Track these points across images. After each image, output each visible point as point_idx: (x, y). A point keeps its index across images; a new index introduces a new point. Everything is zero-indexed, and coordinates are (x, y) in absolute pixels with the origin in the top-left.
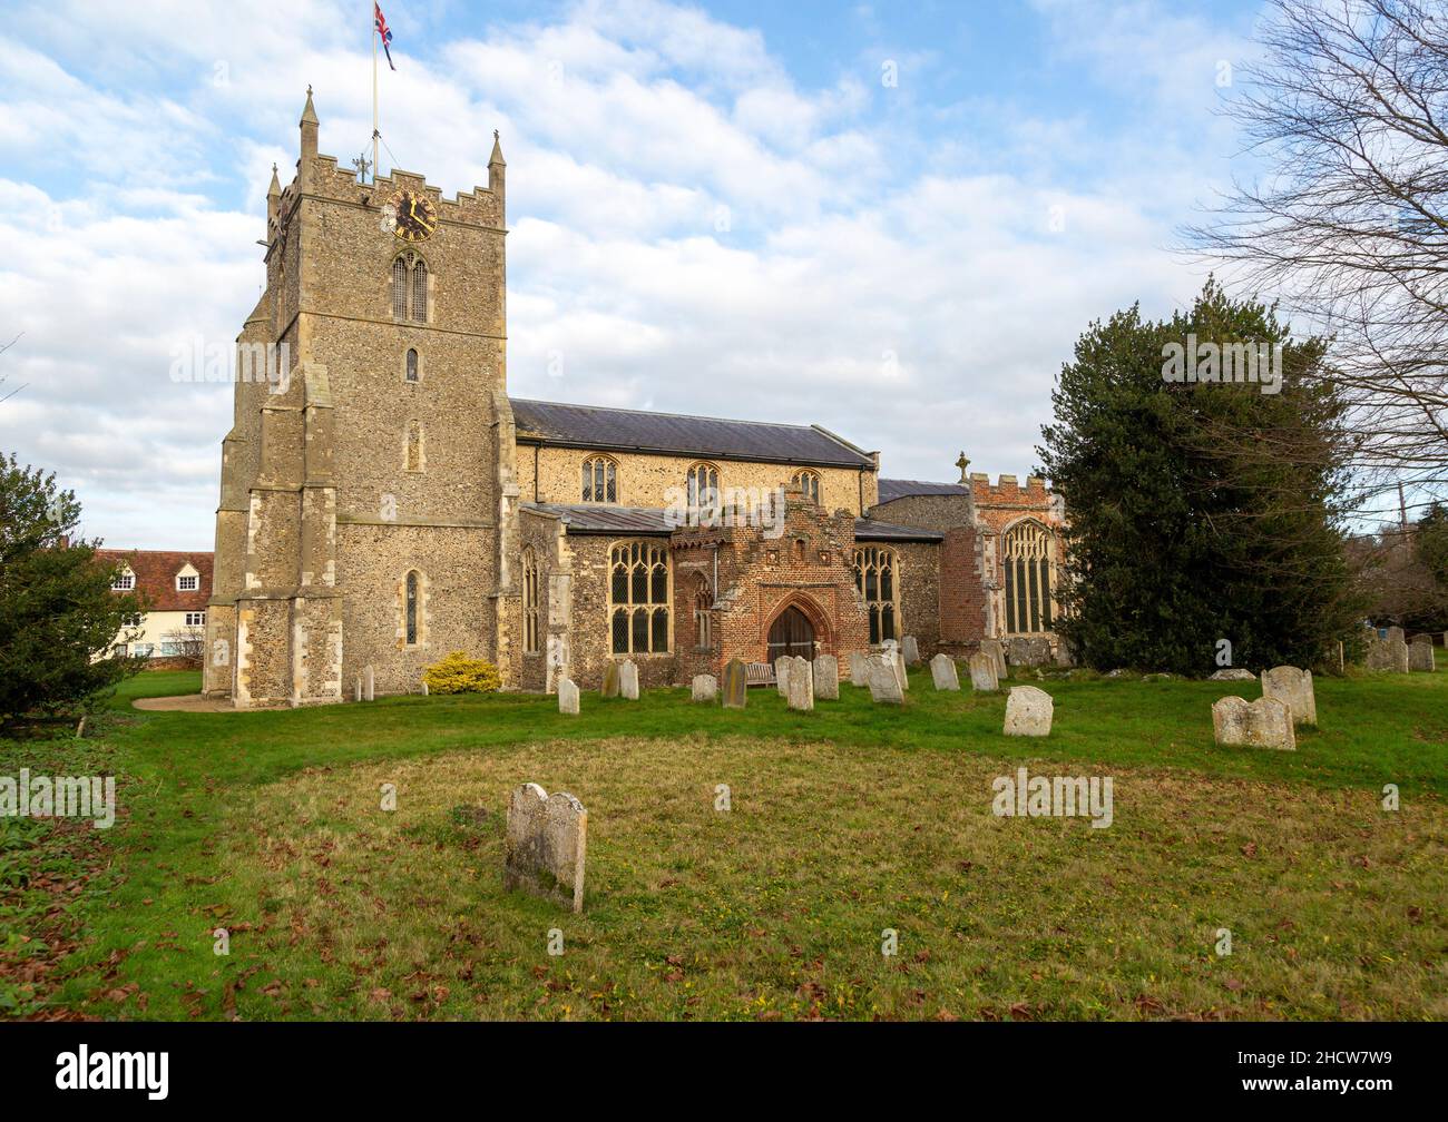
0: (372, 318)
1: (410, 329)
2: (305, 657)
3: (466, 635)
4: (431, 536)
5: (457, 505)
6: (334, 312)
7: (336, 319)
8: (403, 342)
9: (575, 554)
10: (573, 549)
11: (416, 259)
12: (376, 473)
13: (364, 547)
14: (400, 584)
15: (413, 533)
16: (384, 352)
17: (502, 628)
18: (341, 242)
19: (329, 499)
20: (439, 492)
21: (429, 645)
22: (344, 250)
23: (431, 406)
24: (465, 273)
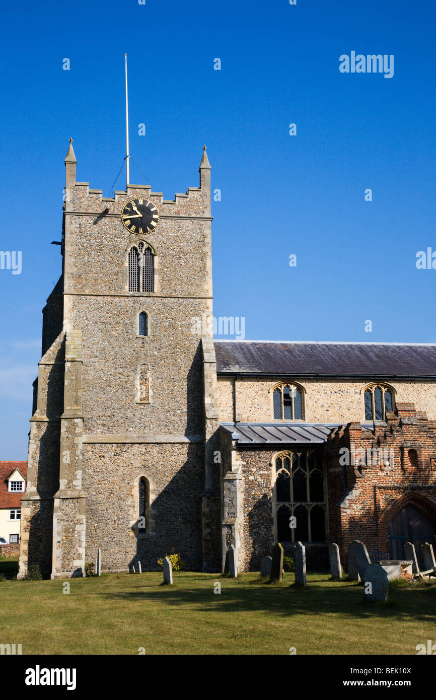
0: (113, 293)
1: (141, 298)
2: (59, 542)
3: (182, 526)
4: (155, 450)
5: (176, 425)
6: (87, 292)
7: (88, 297)
8: (135, 308)
9: (244, 463)
10: (243, 459)
11: (146, 246)
12: (115, 405)
13: (107, 460)
14: (132, 487)
15: (142, 448)
16: (122, 317)
17: (204, 521)
18: (92, 241)
19: (78, 426)
20: (162, 417)
21: (154, 534)
22: (94, 247)
23: (156, 353)
24: (180, 252)
